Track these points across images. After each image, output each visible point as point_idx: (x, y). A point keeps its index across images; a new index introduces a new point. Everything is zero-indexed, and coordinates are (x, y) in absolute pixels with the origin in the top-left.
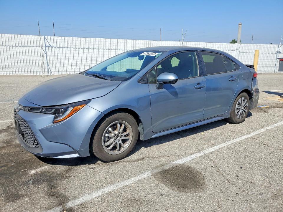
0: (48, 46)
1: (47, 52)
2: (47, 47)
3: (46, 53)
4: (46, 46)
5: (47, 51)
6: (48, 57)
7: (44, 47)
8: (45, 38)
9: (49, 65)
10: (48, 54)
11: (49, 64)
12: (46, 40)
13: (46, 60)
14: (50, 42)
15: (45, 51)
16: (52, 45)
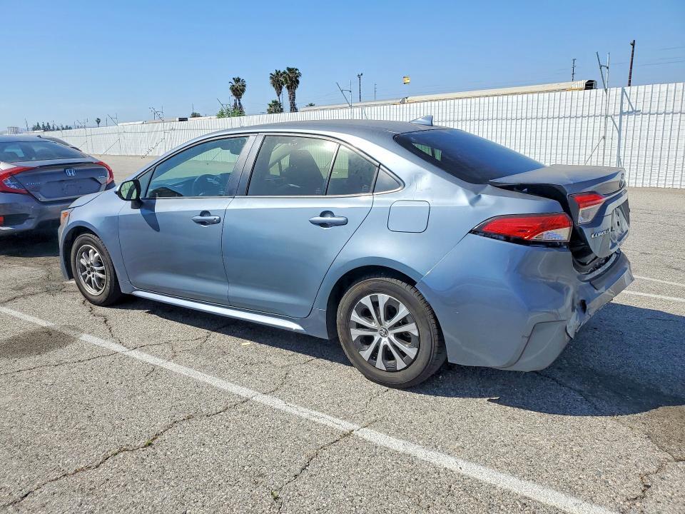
0: (628, 113)
1: (624, 128)
2: (624, 114)
3: (619, 132)
4: (622, 113)
5: (624, 124)
6: (623, 142)
7: (617, 115)
8: (623, 91)
9: (622, 161)
10: (623, 133)
11: (622, 158)
12: (625, 96)
13: (616, 148)
14: (635, 100)
15: (618, 126)
16: (639, 107)
